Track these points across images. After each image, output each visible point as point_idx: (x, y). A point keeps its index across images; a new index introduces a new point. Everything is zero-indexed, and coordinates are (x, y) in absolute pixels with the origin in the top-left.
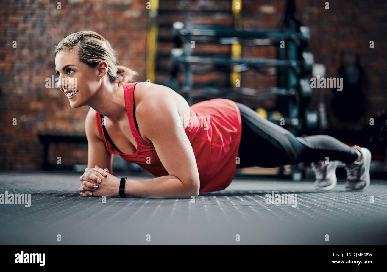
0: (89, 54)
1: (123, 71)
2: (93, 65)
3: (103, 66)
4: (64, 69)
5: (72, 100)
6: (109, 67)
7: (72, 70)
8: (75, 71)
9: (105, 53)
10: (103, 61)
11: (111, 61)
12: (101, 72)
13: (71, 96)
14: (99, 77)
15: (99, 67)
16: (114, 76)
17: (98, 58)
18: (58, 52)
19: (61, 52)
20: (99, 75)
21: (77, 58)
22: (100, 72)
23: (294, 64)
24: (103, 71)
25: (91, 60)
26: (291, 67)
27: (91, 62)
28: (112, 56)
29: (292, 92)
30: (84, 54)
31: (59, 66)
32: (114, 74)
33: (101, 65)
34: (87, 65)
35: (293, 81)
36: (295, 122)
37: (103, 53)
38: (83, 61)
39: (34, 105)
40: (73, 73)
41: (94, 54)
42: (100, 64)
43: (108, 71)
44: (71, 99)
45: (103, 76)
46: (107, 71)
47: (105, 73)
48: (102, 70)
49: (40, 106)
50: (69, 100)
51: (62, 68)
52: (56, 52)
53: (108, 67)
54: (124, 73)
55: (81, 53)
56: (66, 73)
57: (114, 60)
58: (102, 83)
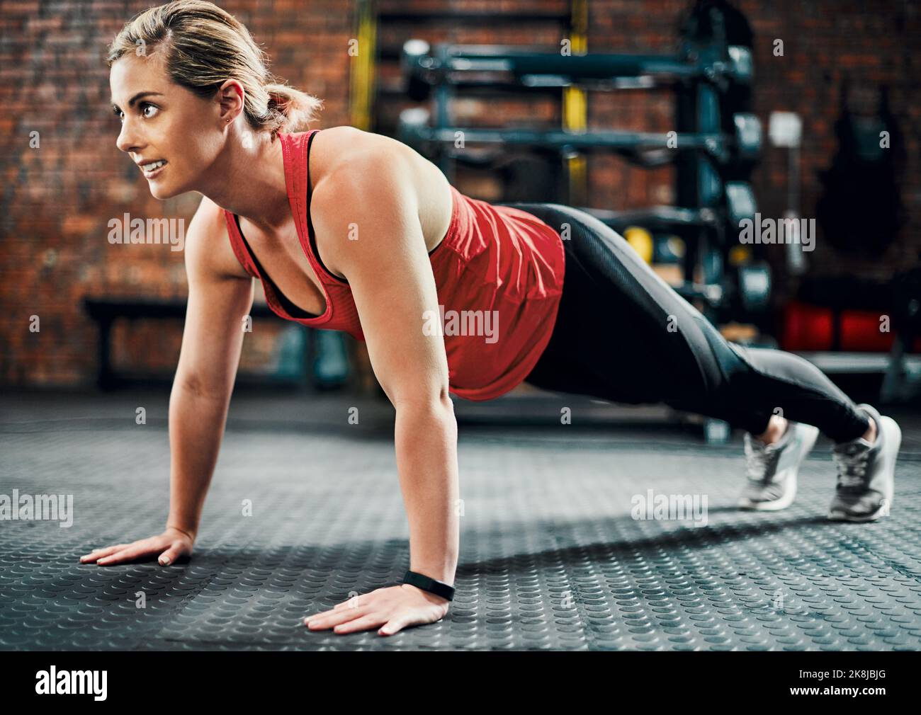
0: (194, 62)
1: (286, 99)
2: (206, 92)
3: (231, 94)
4: (132, 102)
5: (153, 180)
6: (247, 95)
7: (155, 105)
8: (161, 107)
9: (235, 58)
10: (230, 80)
11: (252, 78)
12: (229, 108)
13: (153, 170)
14: (222, 121)
15: (220, 95)
16: (260, 116)
17: (219, 73)
18: (115, 59)
19: (125, 59)
20: (222, 115)
21: (166, 75)
22: (225, 107)
23: (712, 143)
24: (233, 105)
25: (201, 80)
26: (705, 151)
27: (202, 83)
28: (254, 64)
29: (707, 215)
30: (182, 65)
31: (120, 95)
32: (261, 109)
33: (227, 90)
34: (191, 93)
35: (710, 185)
36: (714, 293)
37: (231, 58)
38: (178, 80)
39: (74, 223)
40: (157, 115)
41: (208, 63)
42: (223, 87)
43: (245, 103)
44: (153, 177)
45: (231, 118)
46: (242, 104)
47: (238, 111)
48: (231, 102)
49: (87, 225)
50: (149, 180)
51: (127, 101)
52: (111, 58)
53: (244, 93)
54: (288, 103)
55: (173, 62)
56: (139, 114)
57: (262, 74)
58: (231, 135)
